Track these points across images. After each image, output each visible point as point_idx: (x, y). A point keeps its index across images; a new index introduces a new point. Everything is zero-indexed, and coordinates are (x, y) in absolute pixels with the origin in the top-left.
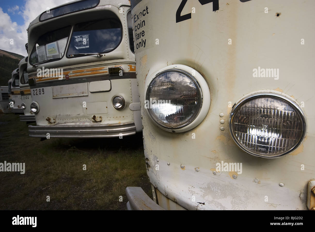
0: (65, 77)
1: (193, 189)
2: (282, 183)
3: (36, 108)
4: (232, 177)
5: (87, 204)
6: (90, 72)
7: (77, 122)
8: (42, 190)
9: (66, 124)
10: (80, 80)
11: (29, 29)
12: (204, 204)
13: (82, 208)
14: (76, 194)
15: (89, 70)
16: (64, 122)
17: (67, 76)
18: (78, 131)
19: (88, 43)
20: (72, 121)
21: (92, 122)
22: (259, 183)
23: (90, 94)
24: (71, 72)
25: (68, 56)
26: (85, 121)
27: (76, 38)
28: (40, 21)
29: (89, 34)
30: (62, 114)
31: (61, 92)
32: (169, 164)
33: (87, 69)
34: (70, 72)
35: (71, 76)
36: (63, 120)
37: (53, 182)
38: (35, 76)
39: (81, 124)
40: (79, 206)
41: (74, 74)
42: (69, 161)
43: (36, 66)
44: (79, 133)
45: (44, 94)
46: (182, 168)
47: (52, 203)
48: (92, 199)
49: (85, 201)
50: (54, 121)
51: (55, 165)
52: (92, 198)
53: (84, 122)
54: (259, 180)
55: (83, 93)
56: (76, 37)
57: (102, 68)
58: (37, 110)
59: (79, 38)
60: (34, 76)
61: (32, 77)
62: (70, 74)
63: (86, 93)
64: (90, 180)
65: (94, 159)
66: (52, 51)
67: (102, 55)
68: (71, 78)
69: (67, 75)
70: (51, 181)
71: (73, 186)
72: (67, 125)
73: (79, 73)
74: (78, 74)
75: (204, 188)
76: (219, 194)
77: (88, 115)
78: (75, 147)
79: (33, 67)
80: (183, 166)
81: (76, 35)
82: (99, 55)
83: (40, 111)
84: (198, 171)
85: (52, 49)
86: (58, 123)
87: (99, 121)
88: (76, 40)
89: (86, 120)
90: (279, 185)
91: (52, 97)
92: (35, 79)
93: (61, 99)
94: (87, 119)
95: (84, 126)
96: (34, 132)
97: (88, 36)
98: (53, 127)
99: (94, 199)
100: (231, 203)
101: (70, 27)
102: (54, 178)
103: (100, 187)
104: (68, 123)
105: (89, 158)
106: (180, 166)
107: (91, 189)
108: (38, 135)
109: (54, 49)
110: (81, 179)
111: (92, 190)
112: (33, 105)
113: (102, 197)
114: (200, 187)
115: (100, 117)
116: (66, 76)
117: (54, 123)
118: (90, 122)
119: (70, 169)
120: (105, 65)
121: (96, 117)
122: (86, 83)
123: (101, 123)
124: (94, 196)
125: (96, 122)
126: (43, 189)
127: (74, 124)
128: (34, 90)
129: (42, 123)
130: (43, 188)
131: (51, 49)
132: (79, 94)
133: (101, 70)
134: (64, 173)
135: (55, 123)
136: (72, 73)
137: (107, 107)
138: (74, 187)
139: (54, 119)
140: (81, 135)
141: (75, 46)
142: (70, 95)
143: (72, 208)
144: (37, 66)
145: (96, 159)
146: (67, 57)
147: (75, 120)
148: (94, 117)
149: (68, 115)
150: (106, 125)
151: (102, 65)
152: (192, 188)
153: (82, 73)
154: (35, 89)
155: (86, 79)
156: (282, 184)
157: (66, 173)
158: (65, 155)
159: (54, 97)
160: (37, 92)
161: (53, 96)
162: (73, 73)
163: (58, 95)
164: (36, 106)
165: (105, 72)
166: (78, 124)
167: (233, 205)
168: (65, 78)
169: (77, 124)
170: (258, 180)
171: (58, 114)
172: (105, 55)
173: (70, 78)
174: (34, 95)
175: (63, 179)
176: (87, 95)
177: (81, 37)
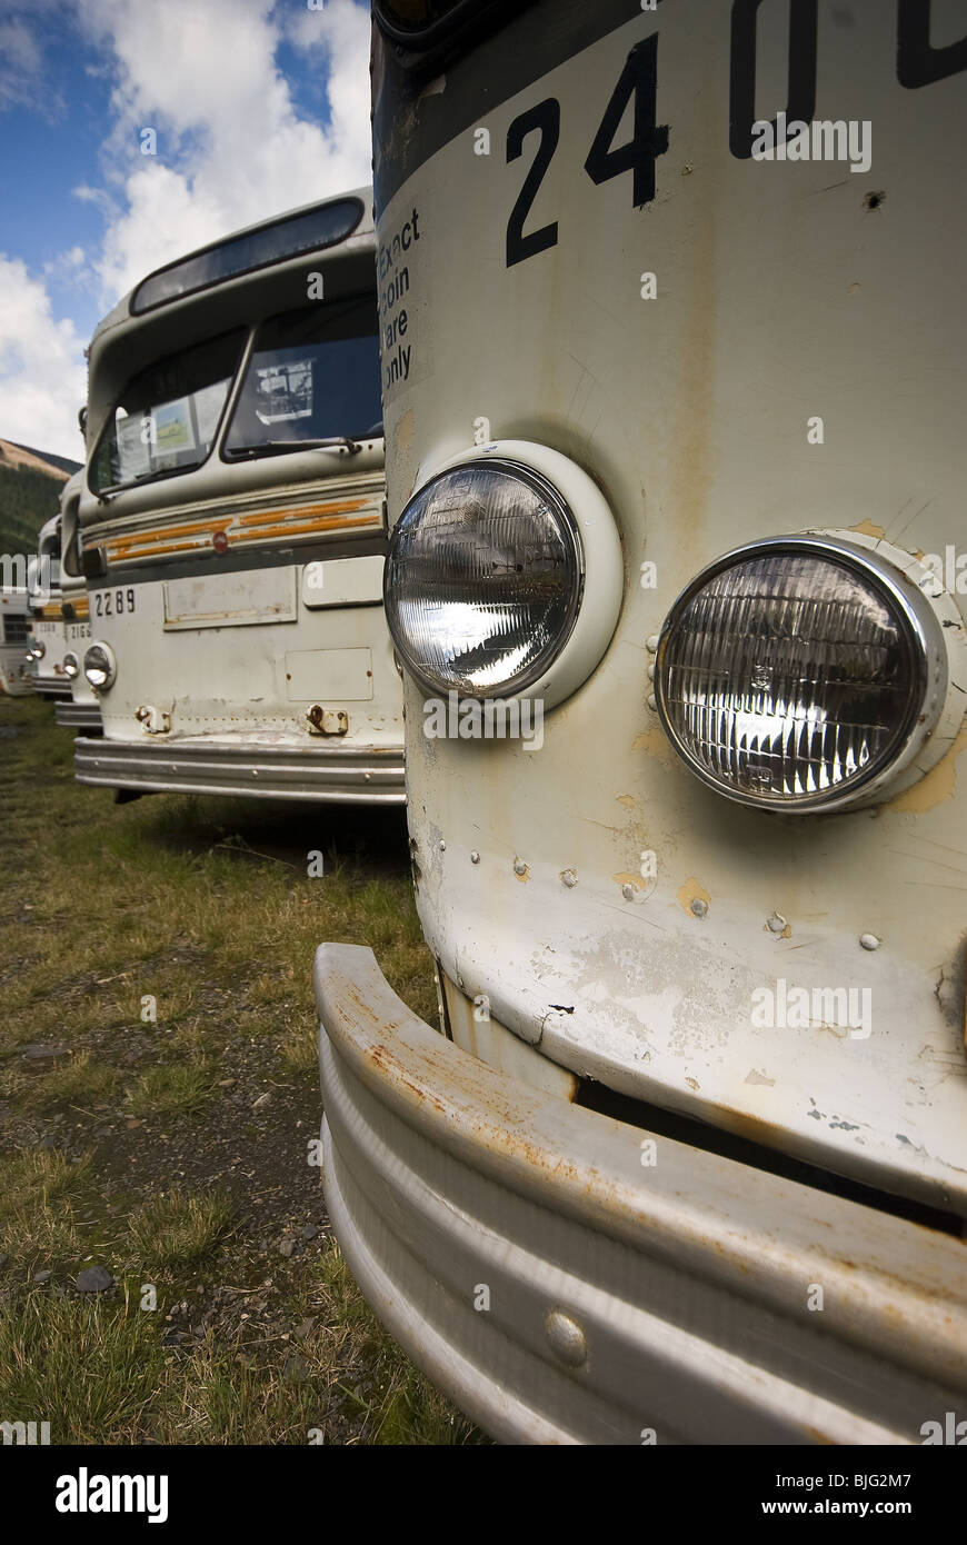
0: (211, 542)
1: (548, 959)
2: (870, 933)
3: (105, 668)
4: (688, 909)
5: (248, 1055)
6: (308, 522)
7: (249, 733)
8: (95, 984)
9: (208, 739)
10: (269, 553)
11: (93, 350)
12: (570, 1010)
13: (225, 1066)
14: (213, 1014)
15: (305, 514)
16: (200, 731)
17: (221, 540)
18: (251, 771)
19: (309, 398)
20: (230, 728)
21: (307, 735)
22: (784, 932)
23: (304, 615)
24: (236, 519)
25: (228, 454)
26: (283, 729)
27: (262, 379)
28: (134, 313)
29: (315, 359)
30: (193, 697)
31: (194, 605)
32: (475, 858)
33: (297, 510)
34: (231, 520)
35: (234, 539)
36: (198, 720)
37: (138, 963)
38: (106, 540)
39: (266, 743)
40: (218, 1059)
41: (245, 531)
42: (212, 892)
43: (110, 496)
44: (254, 776)
45: (132, 611)
46: (520, 872)
47: (122, 1035)
48: (269, 1039)
49: (243, 1044)
50: (165, 723)
51: (158, 901)
52: (270, 1034)
53: (277, 734)
54: (785, 923)
55: (277, 610)
56: (262, 373)
57: (357, 502)
58: (108, 675)
59: (273, 375)
60: (101, 541)
61: (96, 542)
62: (232, 529)
63: (289, 610)
64: (278, 969)
65: (308, 893)
66: (171, 435)
67: (360, 448)
68: (236, 545)
69: (221, 534)
70: (133, 955)
71: (209, 983)
72: (211, 742)
73: (267, 526)
74: (261, 529)
75: (589, 951)
76: (638, 978)
77: (294, 704)
78: (238, 837)
79: (99, 503)
80: (521, 864)
81: (266, 366)
82: (346, 448)
83: (117, 683)
84: (570, 886)
85: (170, 428)
86: (180, 735)
87: (337, 731)
88: (260, 387)
89: (287, 726)
90: (858, 944)
91: (161, 625)
92: (104, 550)
93: (195, 634)
94: (289, 721)
95: (276, 750)
96: (91, 762)
97: (309, 366)
98: (160, 746)
99: (276, 1040)
100: (674, 1015)
101: (242, 332)
102: (145, 948)
103: (308, 999)
104: (215, 733)
105: (289, 886)
106: (510, 867)
107: (274, 1001)
108: (107, 777)
109: (177, 427)
110: (244, 963)
111: (277, 1008)
112: (95, 655)
113: (309, 1038)
114: (573, 952)
115: (341, 716)
116: (215, 538)
117: (166, 731)
118: (302, 736)
119: (208, 922)
120: (369, 489)
121: (326, 713)
122: (293, 567)
123: (344, 741)
124: (279, 1030)
125: (324, 734)
126: (101, 982)
127: (239, 741)
128: (99, 596)
129: (121, 730)
130: (100, 979)
131: (167, 429)
132: (261, 615)
133: (353, 511)
134: (185, 934)
135: (171, 734)
136: (240, 525)
137: (369, 674)
138: (213, 989)
139: (165, 716)
140: (261, 788)
141: (257, 412)
142: (227, 616)
143: (192, 1060)
144: (114, 497)
145: (315, 893)
146: (224, 459)
147: (241, 723)
148: (316, 716)
149: (215, 700)
150: (361, 751)
151: (359, 490)
152: (544, 954)
153: (278, 525)
154: (102, 592)
155: (291, 550)
156: (872, 940)
157: (194, 934)
158: (200, 869)
159: (169, 627)
160: (108, 604)
161: (166, 621)
162: (245, 526)
163: (184, 618)
164: (103, 659)
165: (369, 519)
166: (253, 739)
167: (678, 1022)
168: (212, 548)
169: (249, 741)
170: (782, 921)
171: (180, 697)
172: (370, 447)
173: (229, 546)
174: (100, 615)
175: (178, 954)
176: (294, 619)
177: (282, 373)
